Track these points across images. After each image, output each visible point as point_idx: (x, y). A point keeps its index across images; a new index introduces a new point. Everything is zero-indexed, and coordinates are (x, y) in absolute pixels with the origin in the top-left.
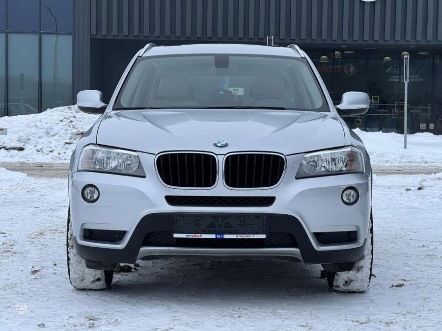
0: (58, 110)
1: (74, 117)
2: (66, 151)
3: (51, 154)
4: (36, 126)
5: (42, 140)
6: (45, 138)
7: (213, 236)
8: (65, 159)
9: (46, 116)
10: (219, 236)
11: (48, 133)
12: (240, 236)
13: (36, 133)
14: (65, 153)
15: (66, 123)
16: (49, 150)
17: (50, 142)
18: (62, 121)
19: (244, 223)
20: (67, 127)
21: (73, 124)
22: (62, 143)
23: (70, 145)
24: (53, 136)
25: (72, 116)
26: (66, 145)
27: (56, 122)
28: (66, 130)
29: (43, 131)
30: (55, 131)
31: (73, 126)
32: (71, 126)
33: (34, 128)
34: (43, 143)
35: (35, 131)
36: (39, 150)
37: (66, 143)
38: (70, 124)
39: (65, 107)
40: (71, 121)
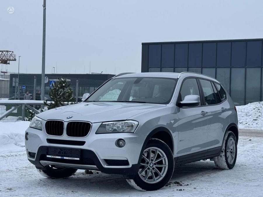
0: (254, 104)
1: (261, 107)
2: (253, 123)
3: (246, 125)
4: (241, 111)
5: (243, 118)
6: (245, 117)
7: (60, 157)
8: (251, 128)
9: (248, 107)
10: (62, 158)
11: (247, 115)
12: (70, 158)
13: (241, 114)
14: (252, 124)
15: (256, 110)
16: (245, 123)
17: (247, 119)
18: (254, 109)
19: (71, 152)
20: (256, 112)
21: (260, 110)
22: (252, 120)
23: (256, 121)
24: (249, 116)
25: (260, 107)
26: (254, 121)
27: (251, 110)
28: (256, 113)
29: (245, 113)
30: (250, 114)
31: (259, 111)
32: (258, 112)
33: (241, 112)
34: (243, 119)
35: (240, 114)
36: (241, 123)
37: (254, 120)
38: (258, 111)
39: (257, 102)
40: (259, 109)
